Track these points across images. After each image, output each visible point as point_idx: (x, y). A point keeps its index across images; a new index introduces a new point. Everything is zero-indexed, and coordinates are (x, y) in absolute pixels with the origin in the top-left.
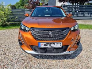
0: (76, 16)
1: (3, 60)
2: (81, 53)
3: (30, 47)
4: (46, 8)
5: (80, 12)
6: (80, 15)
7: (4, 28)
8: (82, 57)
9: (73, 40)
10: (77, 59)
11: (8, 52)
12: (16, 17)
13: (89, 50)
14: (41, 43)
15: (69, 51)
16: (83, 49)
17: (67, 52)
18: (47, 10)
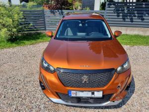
0: (129, 20)
1: (19, 108)
2: (132, 98)
3: (55, 94)
4: (80, 21)
5: (136, 15)
6: (135, 19)
7: (14, 45)
8: (132, 104)
9: (119, 87)
10: (125, 109)
11: (25, 93)
12: (31, 24)
13: (145, 92)
14: (72, 92)
15: (114, 102)
16: (136, 90)
17: (109, 102)
18: (81, 25)
